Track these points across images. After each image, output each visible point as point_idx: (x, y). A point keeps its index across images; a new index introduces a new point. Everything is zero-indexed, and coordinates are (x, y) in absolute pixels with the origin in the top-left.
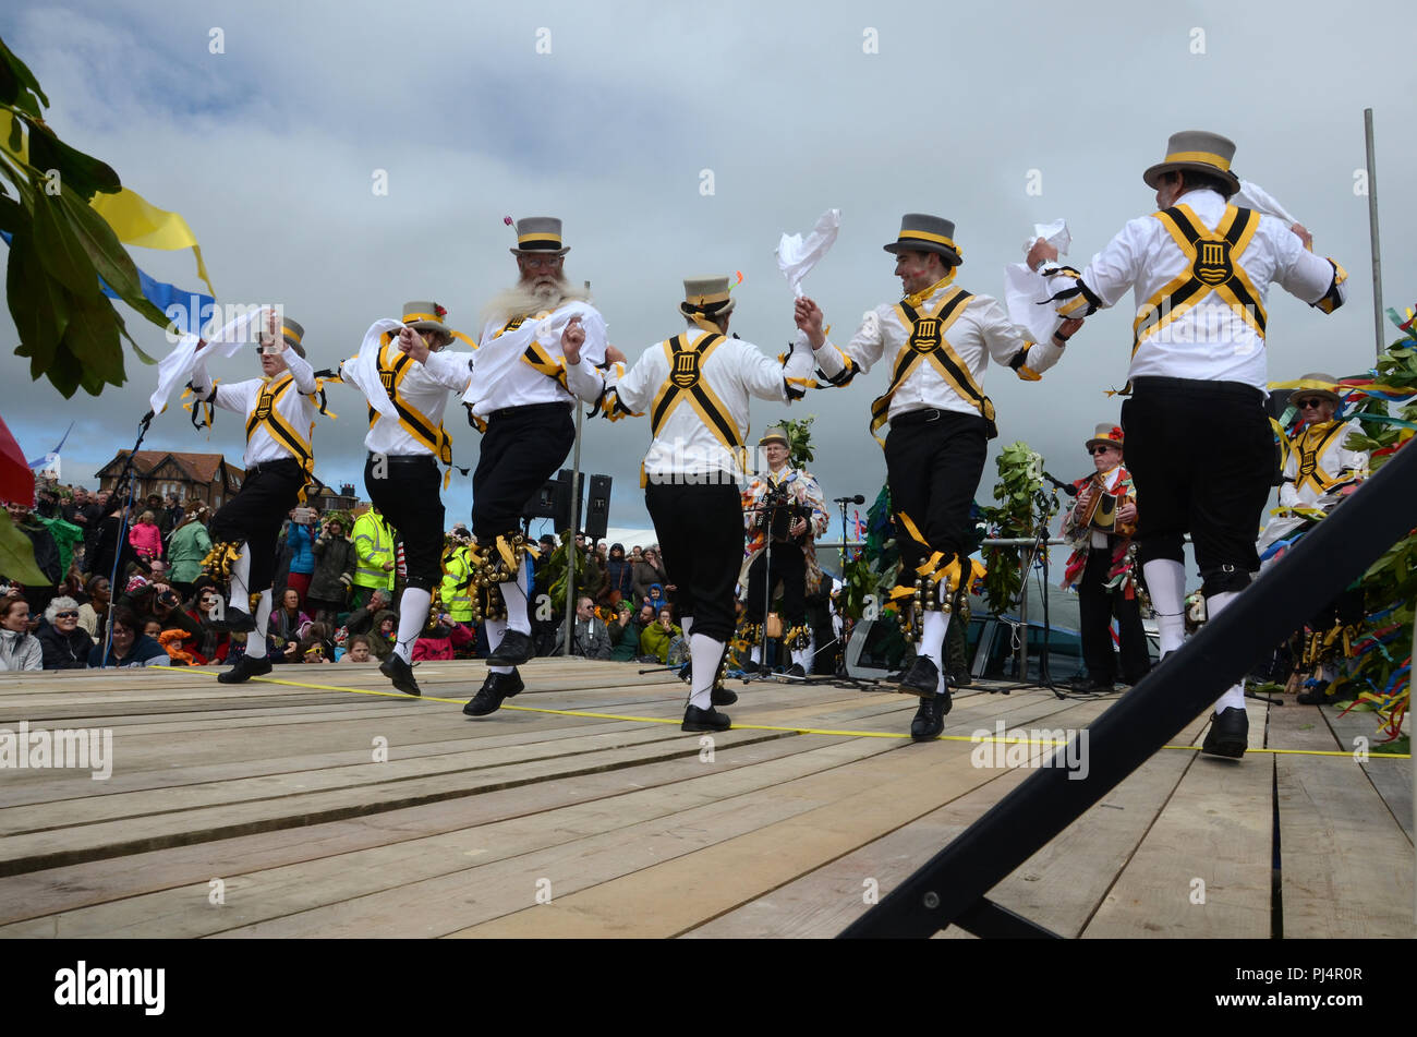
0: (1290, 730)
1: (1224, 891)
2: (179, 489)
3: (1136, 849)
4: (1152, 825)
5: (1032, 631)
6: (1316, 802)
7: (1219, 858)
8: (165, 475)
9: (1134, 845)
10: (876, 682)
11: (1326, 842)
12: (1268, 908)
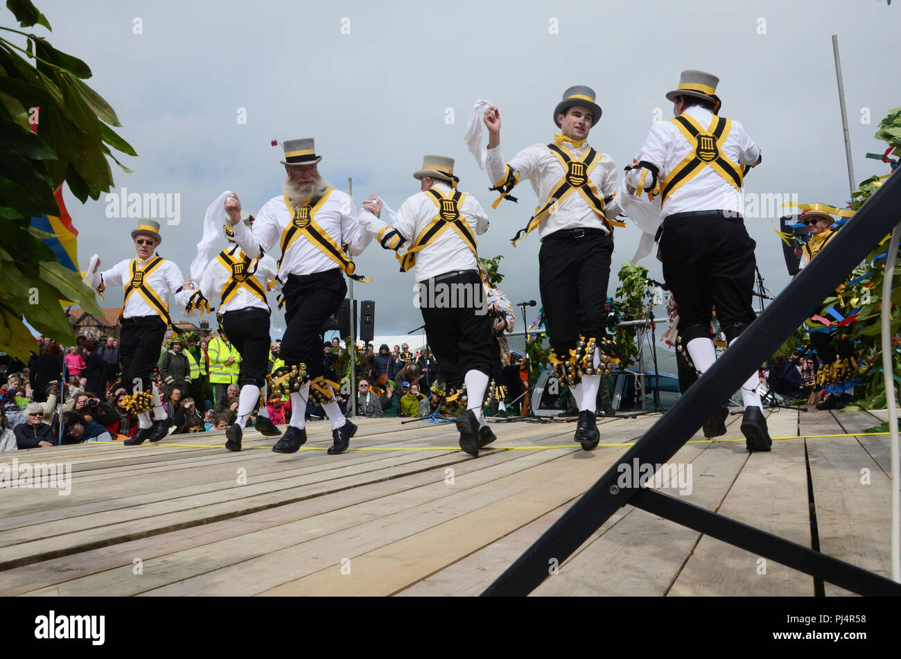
0: (812, 424)
1: (781, 516)
2: (96, 332)
3: (725, 497)
4: (733, 484)
5: (647, 379)
6: (833, 463)
7: (776, 498)
8: (86, 324)
9: (723, 495)
10: (552, 418)
11: (840, 484)
12: (808, 522)
